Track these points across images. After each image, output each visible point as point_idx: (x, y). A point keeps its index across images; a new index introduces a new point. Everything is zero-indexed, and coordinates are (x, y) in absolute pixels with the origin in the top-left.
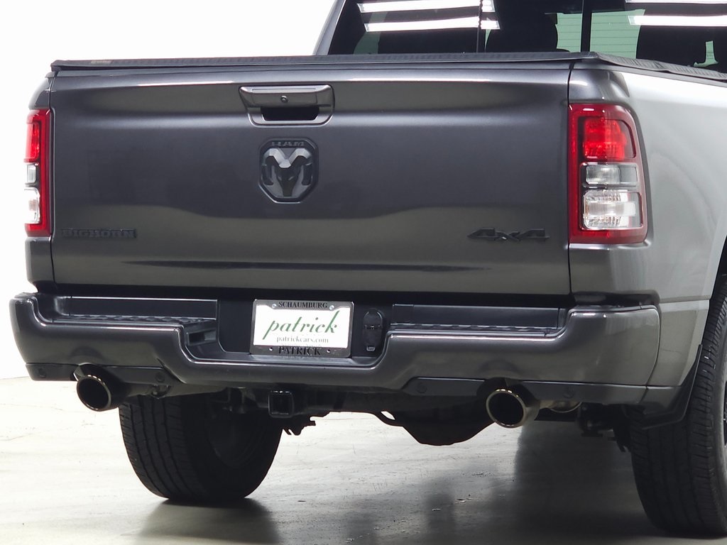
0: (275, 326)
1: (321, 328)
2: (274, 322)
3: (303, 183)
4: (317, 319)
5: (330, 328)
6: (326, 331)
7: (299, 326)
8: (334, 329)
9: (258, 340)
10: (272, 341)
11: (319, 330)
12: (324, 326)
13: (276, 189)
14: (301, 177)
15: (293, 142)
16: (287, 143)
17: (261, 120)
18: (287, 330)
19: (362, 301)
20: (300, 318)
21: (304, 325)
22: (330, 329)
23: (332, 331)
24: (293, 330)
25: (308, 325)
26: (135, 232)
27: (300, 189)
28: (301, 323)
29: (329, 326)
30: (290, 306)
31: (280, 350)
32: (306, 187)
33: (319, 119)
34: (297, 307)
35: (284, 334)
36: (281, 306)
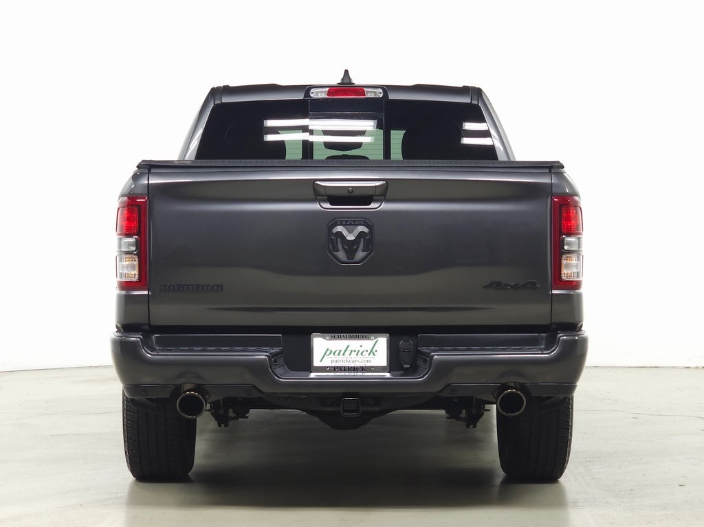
0: (329, 352)
1: (364, 353)
2: (328, 350)
3: (363, 251)
4: (361, 346)
5: (372, 352)
6: (369, 354)
7: (348, 352)
8: (375, 353)
9: (317, 363)
10: (327, 363)
11: (363, 354)
12: (367, 351)
13: (341, 255)
14: (361, 246)
15: (354, 221)
16: (350, 222)
17: (327, 205)
18: (339, 354)
19: (395, 334)
20: (348, 346)
21: (352, 351)
22: (372, 354)
23: (374, 354)
24: (343, 355)
25: (355, 351)
26: (222, 286)
27: (360, 254)
28: (349, 349)
29: (371, 351)
30: (340, 338)
31: (335, 369)
32: (365, 253)
33: (373, 205)
34: (346, 338)
35: (336, 358)
36: (333, 338)
